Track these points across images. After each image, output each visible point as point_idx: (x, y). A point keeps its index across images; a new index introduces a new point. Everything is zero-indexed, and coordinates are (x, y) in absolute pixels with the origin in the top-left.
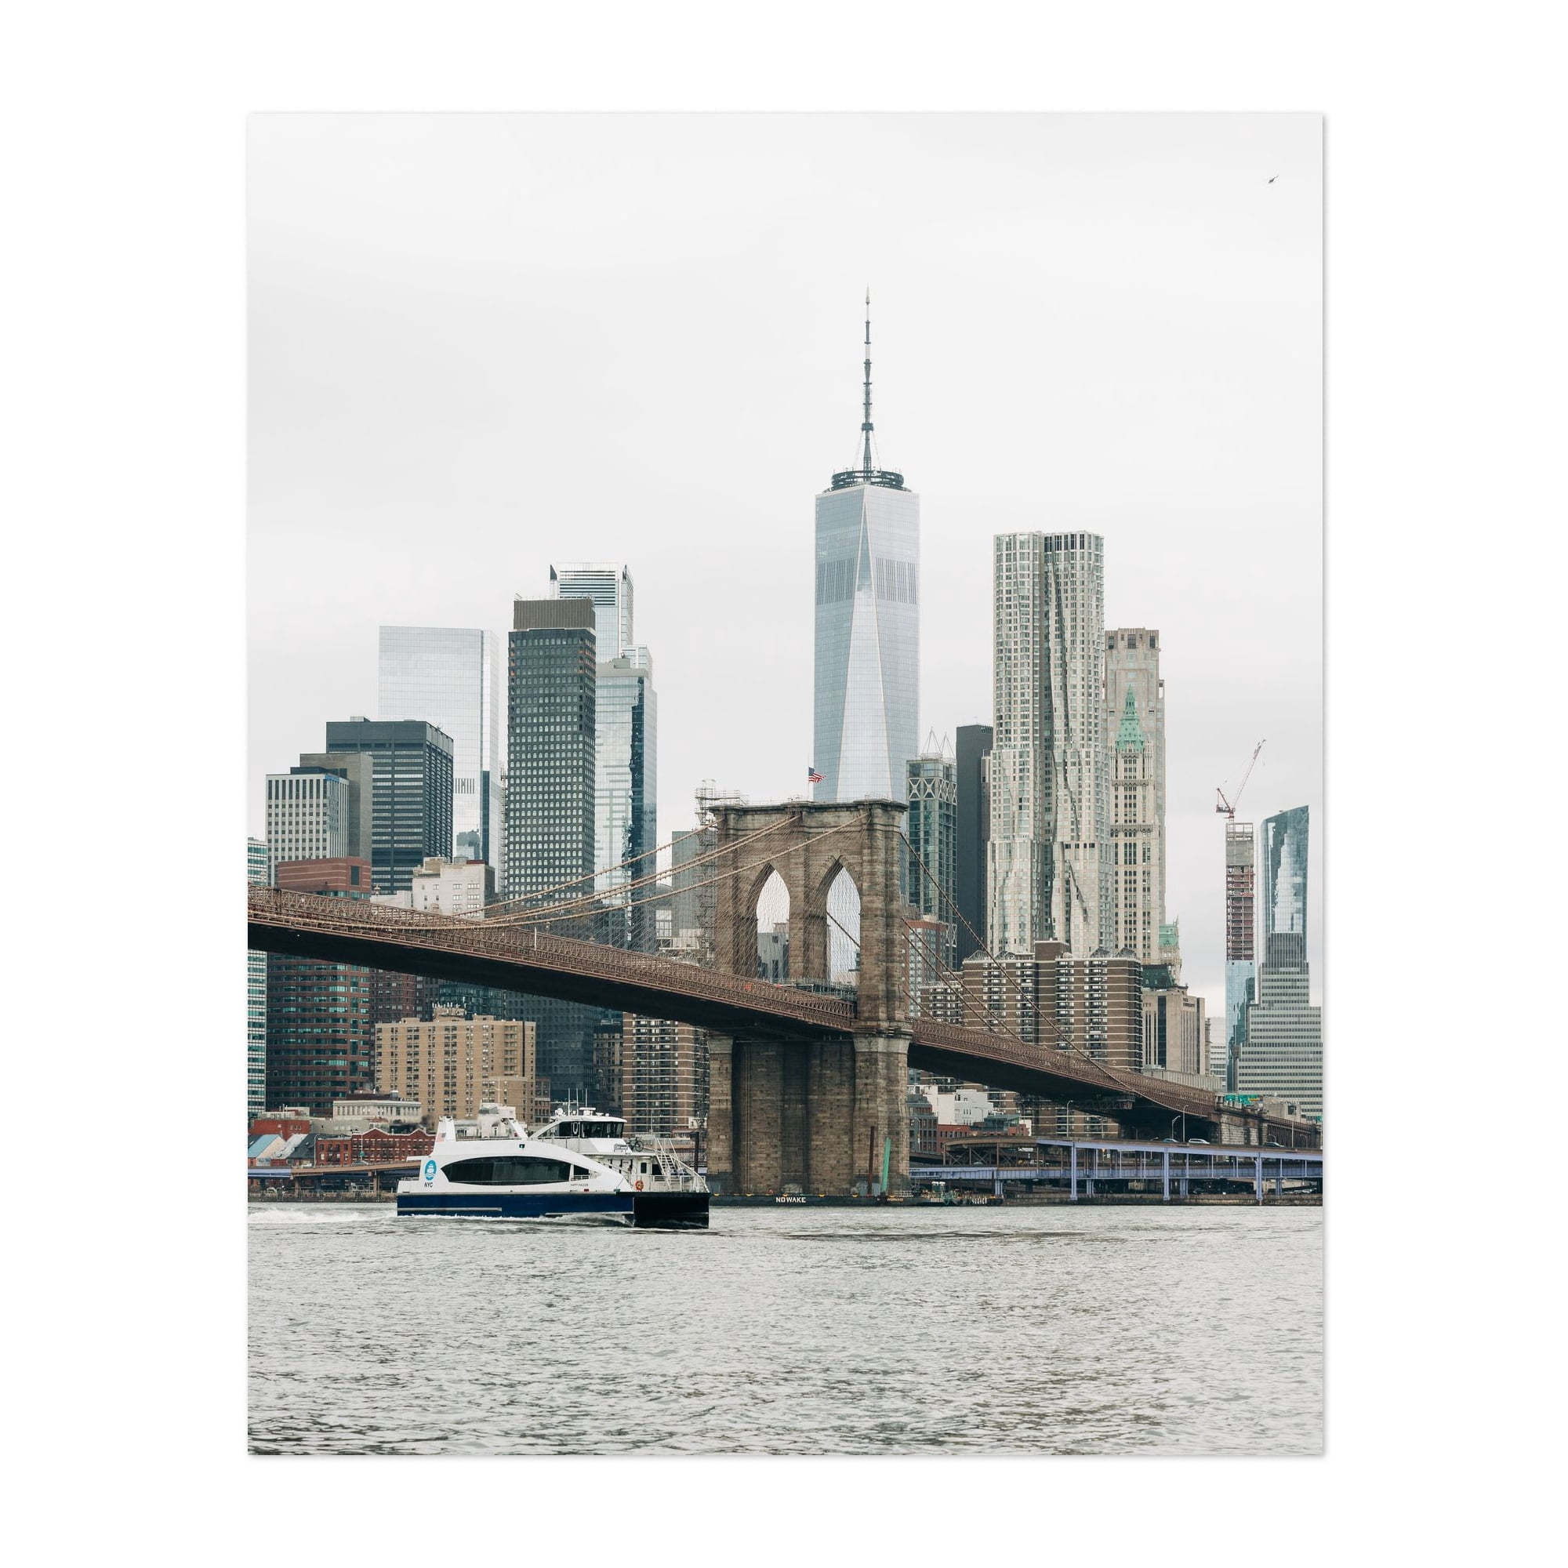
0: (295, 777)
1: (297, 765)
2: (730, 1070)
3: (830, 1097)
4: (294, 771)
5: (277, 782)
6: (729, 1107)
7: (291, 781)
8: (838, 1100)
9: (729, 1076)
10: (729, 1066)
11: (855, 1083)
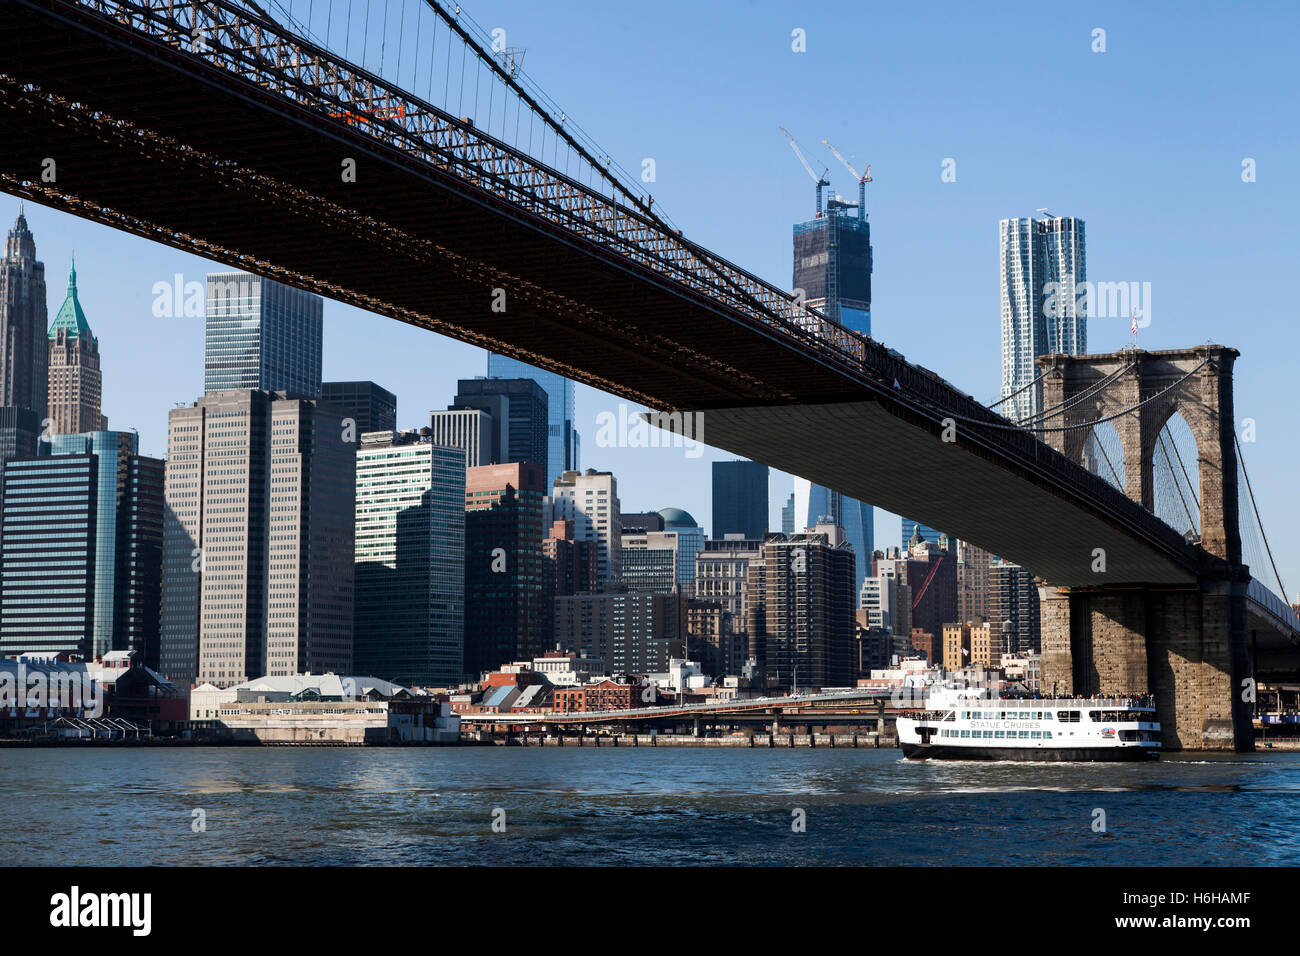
0: (452, 413)
1: (452, 404)
2: (1068, 615)
3: (1175, 642)
4: (450, 408)
5: (439, 417)
6: (1069, 652)
7: (449, 416)
8: (1184, 644)
9: (1068, 621)
10: (1068, 611)
11: (1202, 627)
